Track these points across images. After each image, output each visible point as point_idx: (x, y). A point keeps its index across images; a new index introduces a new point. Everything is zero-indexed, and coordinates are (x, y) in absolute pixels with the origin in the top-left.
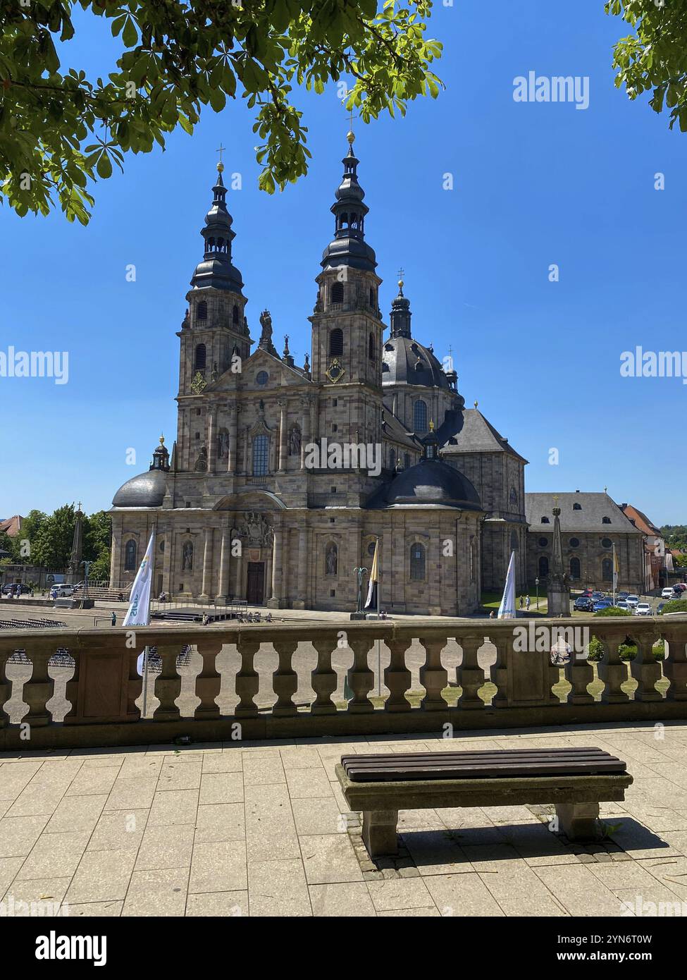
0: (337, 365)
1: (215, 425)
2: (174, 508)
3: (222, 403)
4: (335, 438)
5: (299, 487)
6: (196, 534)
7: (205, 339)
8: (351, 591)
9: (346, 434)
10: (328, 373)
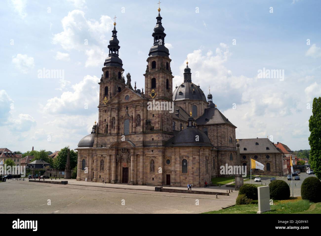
0: (154, 92)
1: (110, 116)
2: (97, 147)
3: (113, 108)
4: (153, 119)
5: (140, 139)
6: (105, 157)
7: (108, 85)
8: (160, 178)
9: (157, 118)
10: (151, 95)
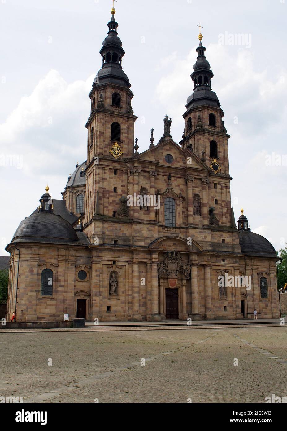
0: (216, 163)
3: (144, 169)
5: (206, 237)
7: (120, 121)
9: (224, 207)
10: (211, 167)
